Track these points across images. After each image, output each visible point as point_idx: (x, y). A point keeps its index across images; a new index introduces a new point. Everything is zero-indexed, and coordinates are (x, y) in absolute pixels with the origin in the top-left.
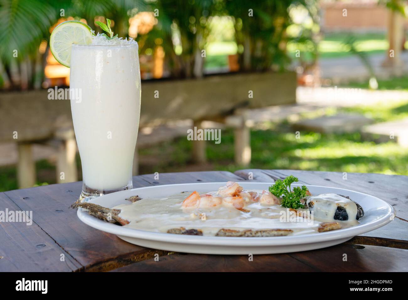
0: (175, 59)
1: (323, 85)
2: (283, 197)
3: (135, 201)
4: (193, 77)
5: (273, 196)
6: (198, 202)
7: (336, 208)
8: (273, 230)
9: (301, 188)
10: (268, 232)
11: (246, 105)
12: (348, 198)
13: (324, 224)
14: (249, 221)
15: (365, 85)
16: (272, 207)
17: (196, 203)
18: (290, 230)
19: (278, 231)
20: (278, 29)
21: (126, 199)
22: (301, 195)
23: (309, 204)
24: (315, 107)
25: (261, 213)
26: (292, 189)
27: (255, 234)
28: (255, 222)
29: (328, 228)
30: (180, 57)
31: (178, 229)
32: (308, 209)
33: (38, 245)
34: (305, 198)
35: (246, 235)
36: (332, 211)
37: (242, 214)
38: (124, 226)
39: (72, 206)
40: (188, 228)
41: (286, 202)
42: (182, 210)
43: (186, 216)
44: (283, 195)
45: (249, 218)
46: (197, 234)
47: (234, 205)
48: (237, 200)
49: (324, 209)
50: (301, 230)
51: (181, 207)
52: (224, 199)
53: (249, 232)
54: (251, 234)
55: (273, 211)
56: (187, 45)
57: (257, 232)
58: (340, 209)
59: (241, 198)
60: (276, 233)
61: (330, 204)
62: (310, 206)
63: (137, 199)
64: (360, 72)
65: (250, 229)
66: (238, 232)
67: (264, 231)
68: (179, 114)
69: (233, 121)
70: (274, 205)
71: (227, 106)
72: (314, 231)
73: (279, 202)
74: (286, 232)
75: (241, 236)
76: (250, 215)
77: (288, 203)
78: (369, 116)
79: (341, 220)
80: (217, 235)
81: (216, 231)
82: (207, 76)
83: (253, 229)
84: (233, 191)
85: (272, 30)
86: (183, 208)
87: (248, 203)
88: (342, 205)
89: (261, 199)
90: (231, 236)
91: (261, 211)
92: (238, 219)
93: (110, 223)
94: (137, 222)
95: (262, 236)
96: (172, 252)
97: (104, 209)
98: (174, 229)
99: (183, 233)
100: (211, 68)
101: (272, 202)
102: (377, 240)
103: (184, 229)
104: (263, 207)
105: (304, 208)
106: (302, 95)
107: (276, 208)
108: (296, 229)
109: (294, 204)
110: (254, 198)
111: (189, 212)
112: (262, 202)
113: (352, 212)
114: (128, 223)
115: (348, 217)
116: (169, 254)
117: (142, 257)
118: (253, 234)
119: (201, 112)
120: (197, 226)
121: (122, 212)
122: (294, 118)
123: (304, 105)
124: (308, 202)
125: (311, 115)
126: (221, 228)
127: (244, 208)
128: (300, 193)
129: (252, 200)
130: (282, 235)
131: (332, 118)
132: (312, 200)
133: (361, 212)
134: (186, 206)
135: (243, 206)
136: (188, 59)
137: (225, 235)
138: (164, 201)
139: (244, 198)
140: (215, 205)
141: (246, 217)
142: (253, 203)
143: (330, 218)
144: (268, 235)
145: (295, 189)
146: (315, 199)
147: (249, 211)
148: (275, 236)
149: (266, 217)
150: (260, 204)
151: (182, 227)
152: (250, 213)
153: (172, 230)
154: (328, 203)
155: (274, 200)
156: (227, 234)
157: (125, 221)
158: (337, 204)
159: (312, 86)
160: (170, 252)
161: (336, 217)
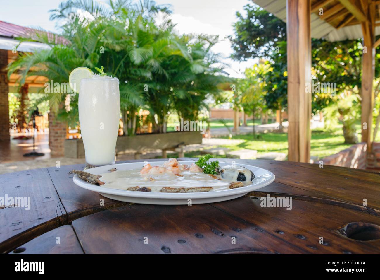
0: (156, 126)
1: (212, 138)
2: (204, 167)
3: (113, 171)
4: (162, 132)
5: (198, 167)
6: (150, 170)
7: (238, 173)
8: (199, 188)
9: (215, 161)
10: (196, 189)
11: (183, 144)
12: (244, 167)
13: (233, 183)
14: (182, 182)
15: (227, 137)
16: (198, 174)
17: (149, 171)
18: (211, 188)
19: (203, 188)
20: (195, 115)
21: (108, 170)
22: (215, 166)
23: (221, 171)
24: (209, 145)
25: (191, 177)
26: (210, 162)
27: (187, 190)
28: (187, 182)
29: (236, 186)
30: (157, 125)
31: (135, 188)
32: (220, 175)
33: (45, 198)
34: (218, 168)
35: (181, 191)
36: (236, 175)
37: (178, 178)
38: (100, 186)
39: (70, 172)
40: (141, 186)
41: (207, 170)
42: (140, 176)
43: (142, 179)
44: (204, 166)
45: (183, 180)
46: (147, 191)
47: (173, 172)
48: (175, 169)
49: (231, 174)
50: (218, 187)
51: (139, 174)
52: (167, 168)
53: (183, 189)
54: (184, 190)
55: (199, 176)
56: (160, 120)
57: (188, 189)
58: (241, 174)
59: (177, 167)
60: (201, 189)
61: (234, 171)
62: (222, 173)
63: (115, 170)
64: (225, 133)
65: (183, 187)
66: (175, 189)
67: (193, 189)
68: (157, 147)
69: (178, 150)
70: (198, 172)
71: (176, 144)
72: (226, 188)
73: (202, 171)
74: (208, 189)
75: (177, 192)
76: (184, 178)
77: (207, 171)
78: (229, 148)
79: (241, 181)
80: (161, 191)
81: (160, 189)
82: (167, 132)
83: (186, 187)
84: (173, 163)
85: (192, 115)
86: (141, 174)
87: (182, 171)
88: (242, 172)
89: (190, 168)
90: (170, 192)
91: (190, 175)
92: (175, 181)
93: (91, 184)
94: (110, 183)
95: (192, 192)
96: (133, 203)
97: (91, 175)
98: (132, 188)
99: (138, 190)
100: (169, 130)
101: (198, 171)
102: (263, 194)
103: (138, 187)
104: (192, 174)
105: (217, 174)
106: (204, 141)
107: (200, 174)
108: (215, 187)
109: (211, 171)
110: (186, 168)
111: (143, 177)
112: (191, 170)
113: (248, 176)
114: (104, 183)
115: (246, 179)
116: (130, 204)
117: (111, 207)
118: (186, 191)
119: (165, 146)
120: (147, 186)
121: (102, 177)
122: (201, 149)
123: (204, 145)
124: (220, 170)
125: (207, 148)
126: (164, 187)
127: (179, 174)
128: (214, 165)
129: (185, 170)
130: (205, 191)
131: (215, 149)
132: (222, 169)
133: (253, 176)
134: (143, 173)
135: (179, 173)
136: (161, 126)
137: (166, 191)
138: (130, 171)
139: (180, 168)
140: (161, 172)
141: (181, 179)
142: (185, 171)
143: (235, 180)
144: (196, 191)
145: (211, 163)
146: (224, 168)
147: (183, 176)
148: (200, 191)
149: (194, 179)
150: (190, 172)
151: (137, 186)
152: (183, 177)
153: (130, 188)
154: (233, 170)
155: (199, 169)
156: (168, 191)
157: (102, 182)
158: (239, 171)
159: (208, 138)
160: (131, 203)
161: (239, 179)
